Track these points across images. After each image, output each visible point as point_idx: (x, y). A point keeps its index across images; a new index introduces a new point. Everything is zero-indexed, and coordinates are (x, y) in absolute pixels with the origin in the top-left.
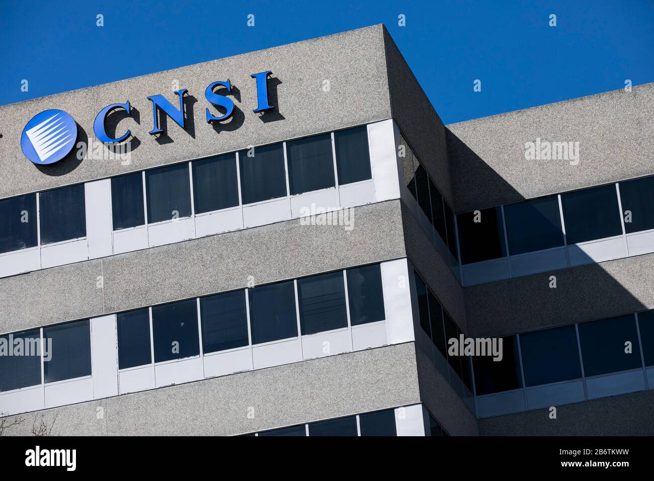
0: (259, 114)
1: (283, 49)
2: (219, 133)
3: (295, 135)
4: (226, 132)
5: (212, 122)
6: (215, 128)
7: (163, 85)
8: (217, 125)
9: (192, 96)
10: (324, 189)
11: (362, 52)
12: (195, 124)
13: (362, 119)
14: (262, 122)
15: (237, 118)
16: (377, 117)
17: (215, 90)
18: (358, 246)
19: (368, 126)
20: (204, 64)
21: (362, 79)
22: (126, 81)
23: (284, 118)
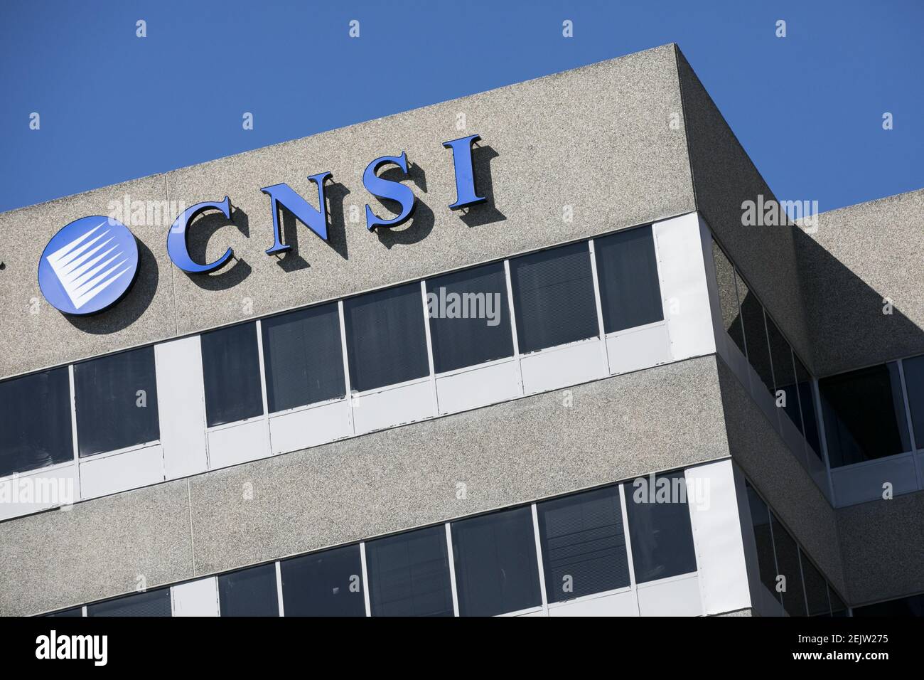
0: (461, 213)
1: (499, 96)
2: (389, 247)
3: (524, 247)
4: (402, 246)
5: (376, 230)
6: (381, 240)
7: (288, 167)
8: (385, 233)
9: (340, 184)
10: (580, 342)
11: (638, 96)
12: (347, 234)
13: (642, 214)
14: (466, 226)
15: (421, 220)
16: (670, 210)
17: (380, 171)
18: (644, 440)
19: (653, 226)
20: (359, 127)
21: (641, 144)
22: (223, 160)
23: (503, 218)
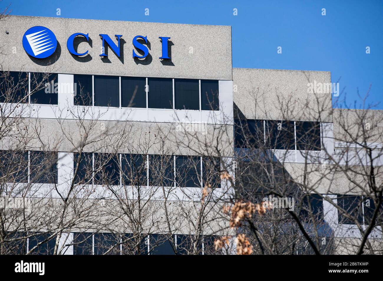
0: (161, 60)
1: (176, 26)
2: (137, 64)
3: (179, 76)
4: (141, 65)
5: (134, 58)
8: (137, 60)
9: (123, 39)
10: (193, 110)
11: (219, 39)
12: (124, 56)
13: (216, 76)
14: (162, 64)
16: (224, 78)
17: (137, 39)
19: (219, 81)
20: (131, 22)
21: (218, 55)
23: (174, 65)
